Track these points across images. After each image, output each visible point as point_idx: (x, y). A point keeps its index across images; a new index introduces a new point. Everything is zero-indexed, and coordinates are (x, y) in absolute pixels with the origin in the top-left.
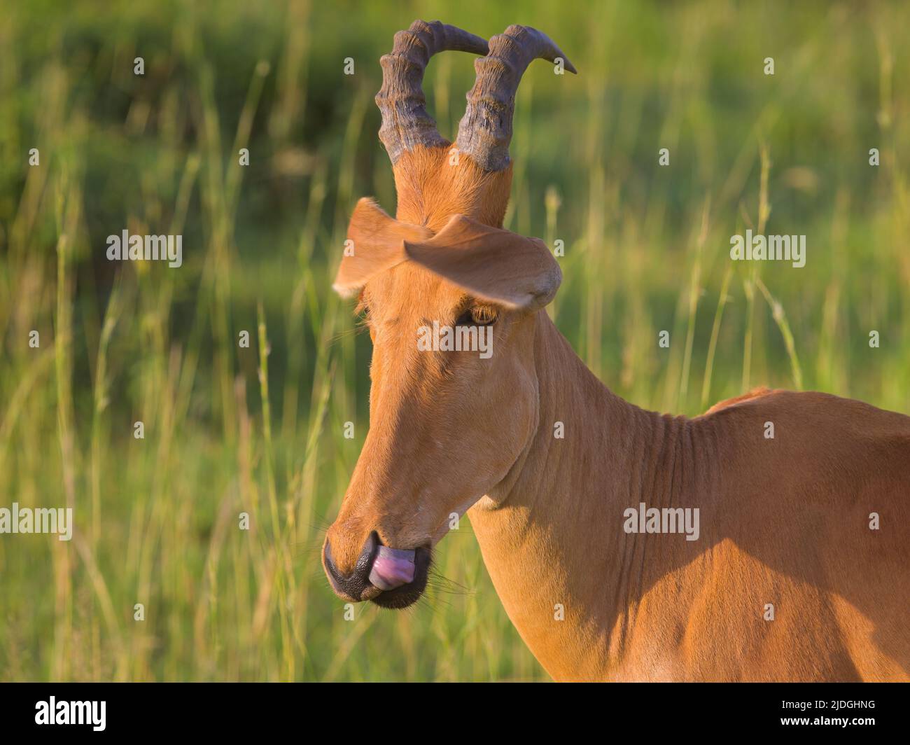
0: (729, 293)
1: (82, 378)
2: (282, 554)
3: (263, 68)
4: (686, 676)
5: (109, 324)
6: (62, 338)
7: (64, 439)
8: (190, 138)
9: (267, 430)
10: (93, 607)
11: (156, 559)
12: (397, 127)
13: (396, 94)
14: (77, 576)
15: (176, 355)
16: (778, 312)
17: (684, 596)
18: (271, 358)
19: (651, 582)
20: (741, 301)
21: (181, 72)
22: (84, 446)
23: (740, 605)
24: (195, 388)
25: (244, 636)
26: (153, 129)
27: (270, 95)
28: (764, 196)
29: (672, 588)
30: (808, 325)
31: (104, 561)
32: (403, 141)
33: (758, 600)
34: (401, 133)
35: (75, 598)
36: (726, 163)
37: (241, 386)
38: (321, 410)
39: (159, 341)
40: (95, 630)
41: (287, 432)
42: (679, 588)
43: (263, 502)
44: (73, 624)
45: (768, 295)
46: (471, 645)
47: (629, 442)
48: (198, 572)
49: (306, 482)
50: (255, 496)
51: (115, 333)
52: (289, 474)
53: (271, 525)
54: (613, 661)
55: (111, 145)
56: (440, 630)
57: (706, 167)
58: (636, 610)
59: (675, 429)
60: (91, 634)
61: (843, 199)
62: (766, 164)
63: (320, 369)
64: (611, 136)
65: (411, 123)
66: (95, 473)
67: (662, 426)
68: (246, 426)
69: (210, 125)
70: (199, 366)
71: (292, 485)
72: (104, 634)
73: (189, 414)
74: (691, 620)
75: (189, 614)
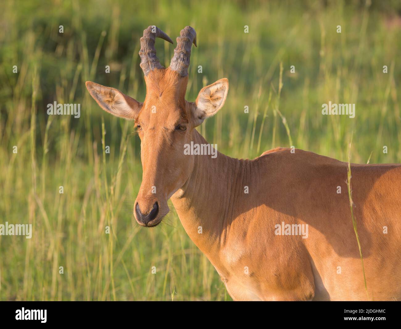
0: (267, 114)
1: (39, 142)
2: (109, 205)
3: (104, 34)
4: (247, 250)
5: (49, 123)
6: (33, 127)
7: (33, 163)
8: (77, 58)
9: (104, 161)
10: (42, 223)
11: (65, 206)
12: (148, 62)
13: (148, 51)
14: (37, 211)
15: (72, 134)
16: (284, 121)
17: (246, 222)
18: (106, 135)
19: (235, 217)
20: (271, 117)
21: (75, 35)
22: (39, 166)
23: (266, 225)
24: (79, 146)
25: (95, 233)
26: (65, 55)
27: (106, 43)
28: (281, 80)
29: (242, 219)
30: (295, 125)
31: (46, 206)
32: (150, 67)
33: (273, 223)
34: (150, 64)
35: (36, 220)
36: (266, 68)
37: (95, 145)
38: (124, 154)
39: (67, 129)
40: (43, 231)
41: (111, 161)
42: (245, 220)
43: (103, 186)
44: (36, 229)
45: (281, 115)
46: (175, 237)
47: (226, 171)
48: (79, 211)
49: (118, 179)
50: (100, 184)
51: (51, 126)
52: (112, 176)
53: (105, 194)
54: (222, 247)
55: (50, 60)
56: (164, 232)
57: (259, 69)
58: (230, 228)
59: (244, 164)
60: (41, 232)
61: (307, 82)
62: (282, 69)
63: (123, 140)
64: (225, 59)
65: (153, 60)
66: (43, 175)
67: (239, 164)
68: (97, 159)
69: (85, 53)
70: (80, 138)
71: (113, 180)
72: (46, 233)
73: (76, 155)
74: (249, 230)
75: (76, 225)
